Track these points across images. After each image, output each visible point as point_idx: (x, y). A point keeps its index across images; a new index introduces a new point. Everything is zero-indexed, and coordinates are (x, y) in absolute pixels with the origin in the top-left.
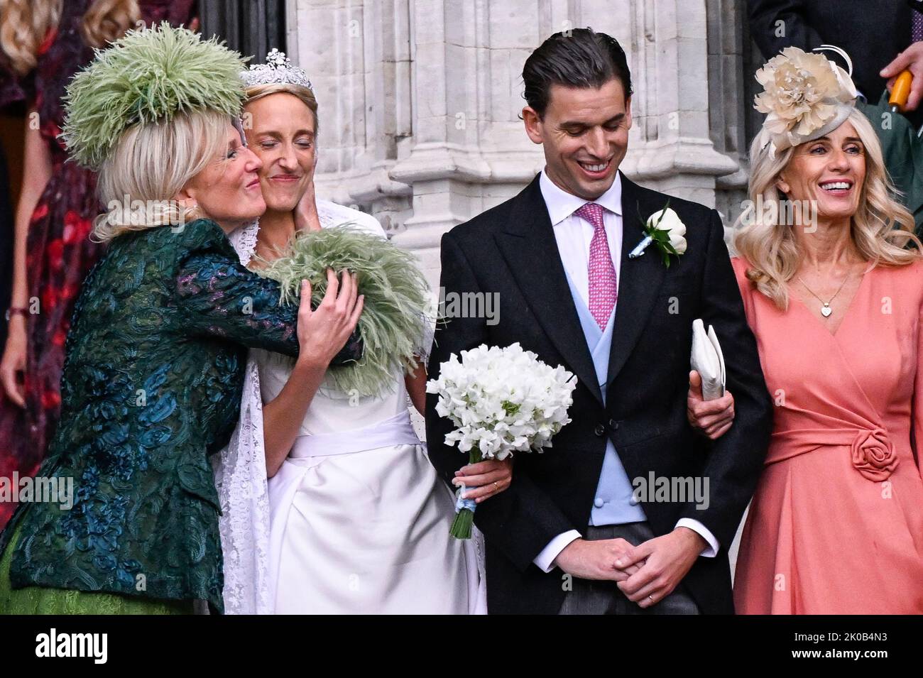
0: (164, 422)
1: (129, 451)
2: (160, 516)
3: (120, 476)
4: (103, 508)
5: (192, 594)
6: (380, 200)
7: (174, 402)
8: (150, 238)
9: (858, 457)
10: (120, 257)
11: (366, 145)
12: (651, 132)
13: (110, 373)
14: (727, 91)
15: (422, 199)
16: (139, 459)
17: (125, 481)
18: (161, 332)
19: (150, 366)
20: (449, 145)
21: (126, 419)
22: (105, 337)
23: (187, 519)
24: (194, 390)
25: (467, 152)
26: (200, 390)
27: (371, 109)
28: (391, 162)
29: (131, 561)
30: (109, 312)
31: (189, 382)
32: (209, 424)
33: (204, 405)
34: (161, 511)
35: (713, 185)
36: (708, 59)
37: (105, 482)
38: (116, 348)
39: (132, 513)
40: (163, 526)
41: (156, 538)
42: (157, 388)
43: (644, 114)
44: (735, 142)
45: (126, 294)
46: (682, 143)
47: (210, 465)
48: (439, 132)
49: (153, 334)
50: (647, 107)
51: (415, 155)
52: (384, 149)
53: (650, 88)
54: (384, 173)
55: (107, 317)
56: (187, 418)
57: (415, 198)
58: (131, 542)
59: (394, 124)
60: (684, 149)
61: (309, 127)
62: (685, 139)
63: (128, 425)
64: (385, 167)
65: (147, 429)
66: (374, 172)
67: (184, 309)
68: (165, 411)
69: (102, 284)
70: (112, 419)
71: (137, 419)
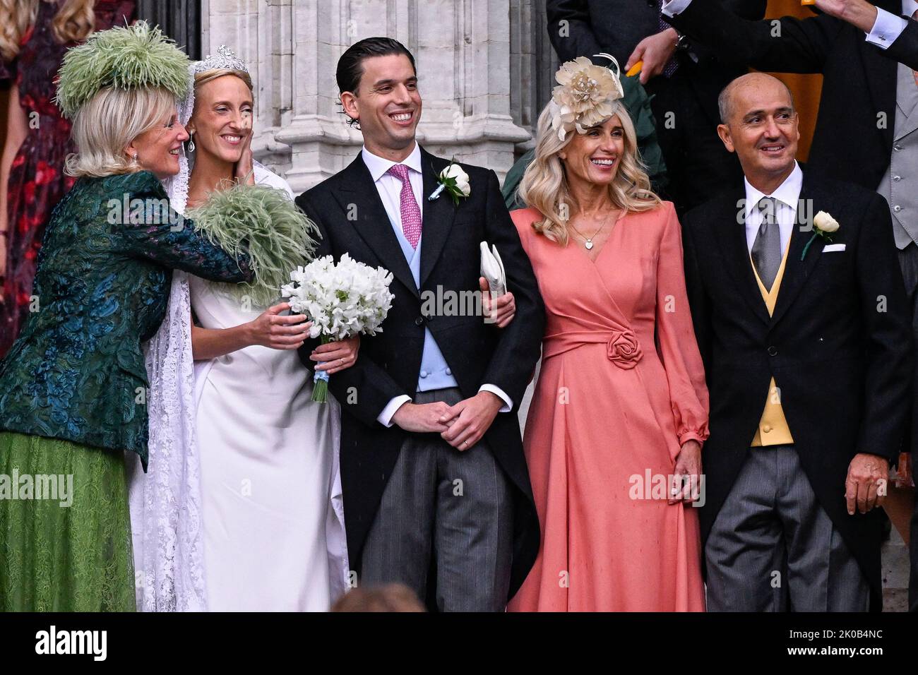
0: (110, 317)
1: (82, 338)
2: (103, 386)
3: (74, 355)
4: (60, 376)
5: (122, 445)
6: (268, 156)
7: (117, 303)
8: (106, 184)
9: (612, 352)
10: (83, 195)
11: (258, 116)
12: (468, 110)
13: (71, 279)
14: (524, 81)
15: (299, 156)
16: (89, 343)
17: (77, 359)
18: (110, 252)
19: (100, 276)
20: (319, 117)
21: (81, 314)
22: (69, 253)
23: (122, 390)
24: (132, 295)
25: (332, 122)
26: (137, 296)
27: (262, 89)
28: (277, 128)
29: (78, 418)
30: (73, 235)
31: (130, 289)
32: (143, 321)
33: (140, 307)
34: (103, 382)
35: (512, 150)
36: (510, 58)
37: (62, 358)
38: (76, 261)
39: (81, 382)
40: (104, 393)
41: (99, 402)
42: (105, 292)
43: (462, 96)
44: (529, 119)
45: (86, 222)
46: (490, 118)
47: (142, 351)
48: (313, 107)
49: (104, 253)
50: (465, 92)
51: (294, 123)
52: (271, 119)
53: (467, 77)
54: (271, 137)
55: (71, 238)
56: (126, 316)
57: (293, 155)
58: (79, 404)
59: (279, 100)
60: (491, 122)
61: (249, 100)
62: (492, 115)
63: (82, 319)
64: (272, 132)
65: (96, 322)
66: (263, 136)
67: (127, 236)
68: (111, 309)
69: (68, 214)
70: (72, 313)
71: (89, 315)
